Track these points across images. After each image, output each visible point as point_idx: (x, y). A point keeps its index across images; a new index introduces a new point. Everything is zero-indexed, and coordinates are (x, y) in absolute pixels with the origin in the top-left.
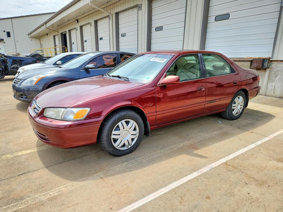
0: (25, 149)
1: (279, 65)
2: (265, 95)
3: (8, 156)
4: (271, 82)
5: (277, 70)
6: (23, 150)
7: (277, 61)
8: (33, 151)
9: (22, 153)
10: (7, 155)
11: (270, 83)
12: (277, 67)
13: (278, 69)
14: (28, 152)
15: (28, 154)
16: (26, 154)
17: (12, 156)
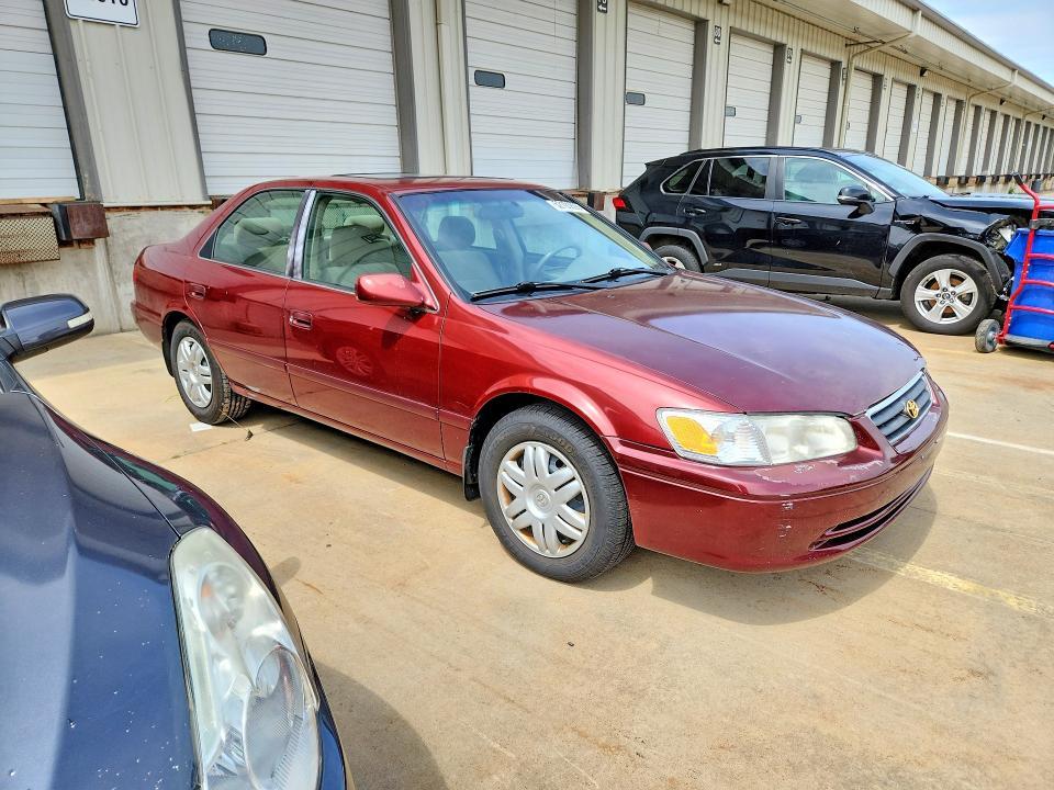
0: (937, 595)
1: (129, 222)
2: (122, 331)
3: (1012, 602)
4: (125, 283)
5: (127, 239)
6: (948, 592)
7: (117, 208)
8: (917, 569)
9: (960, 585)
10: (1016, 608)
11: (122, 285)
12: (124, 231)
13: (131, 235)
14: (938, 573)
15: (944, 569)
16: (952, 572)
17: (1002, 594)
